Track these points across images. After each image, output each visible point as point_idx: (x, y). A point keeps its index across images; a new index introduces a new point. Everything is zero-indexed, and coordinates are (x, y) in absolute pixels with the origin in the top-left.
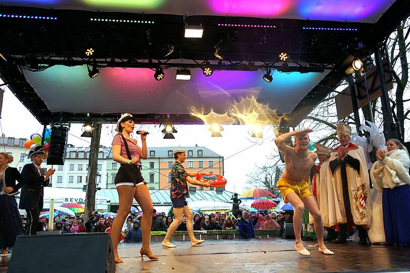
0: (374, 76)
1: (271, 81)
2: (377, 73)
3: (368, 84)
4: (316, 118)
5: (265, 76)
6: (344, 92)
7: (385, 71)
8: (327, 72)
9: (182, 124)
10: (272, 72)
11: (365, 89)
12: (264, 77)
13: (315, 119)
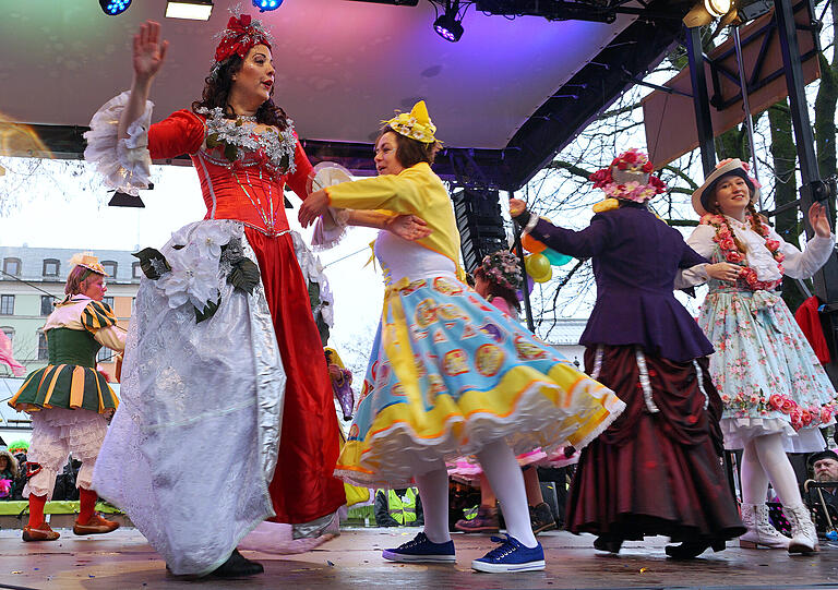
0: (762, 40)
1: (458, 37)
2: (772, 33)
3: (744, 65)
4: (579, 166)
5: (441, 22)
6: (669, 88)
7: (799, 26)
8: (623, 22)
9: (168, 163)
10: (462, 11)
11: (736, 78)
12: (437, 23)
13: (575, 171)
